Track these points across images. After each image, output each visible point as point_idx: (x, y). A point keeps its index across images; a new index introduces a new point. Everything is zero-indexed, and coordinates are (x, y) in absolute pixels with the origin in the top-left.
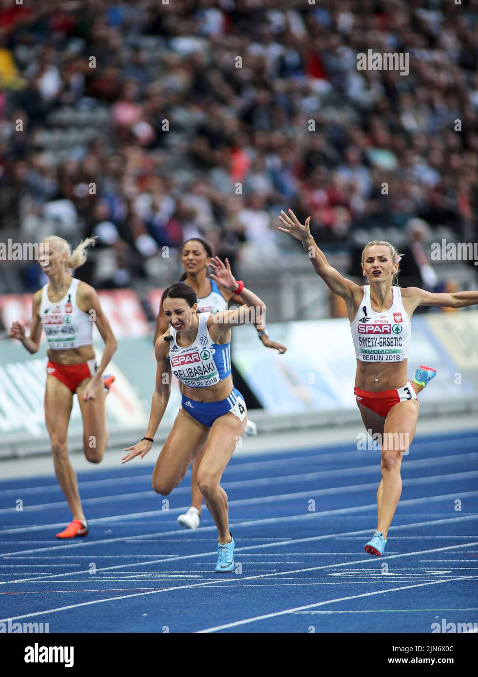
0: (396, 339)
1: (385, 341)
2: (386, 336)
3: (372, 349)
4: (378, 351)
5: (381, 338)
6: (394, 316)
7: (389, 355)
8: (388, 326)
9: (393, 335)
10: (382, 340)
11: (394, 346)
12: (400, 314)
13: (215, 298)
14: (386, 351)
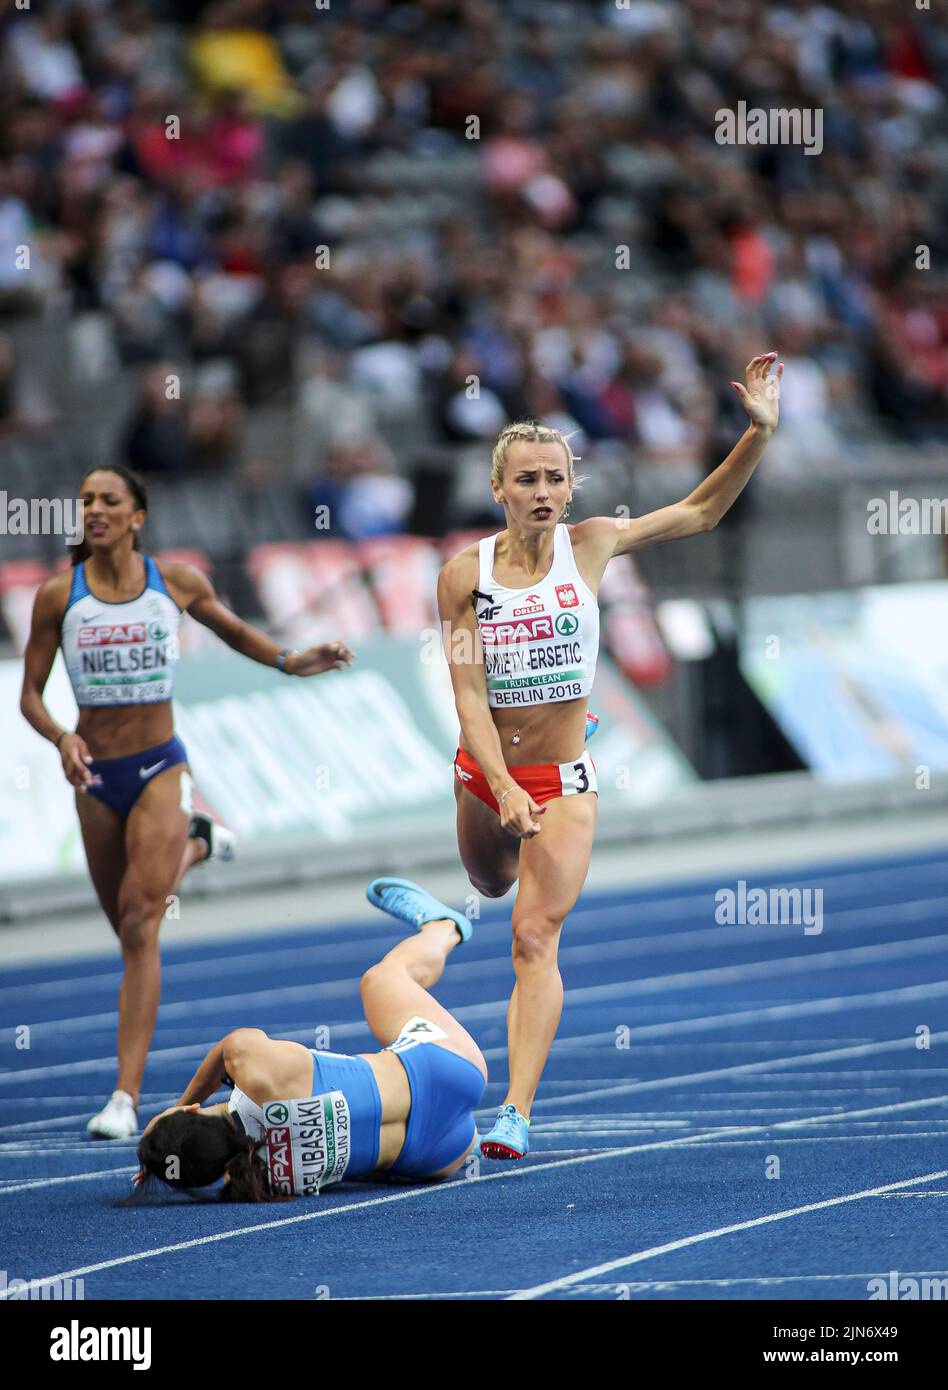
0: (568, 649)
1: (542, 656)
2: (544, 644)
3: (517, 675)
4: (530, 679)
5: (534, 651)
6: (558, 593)
7: (555, 686)
8: (546, 622)
9: (559, 640)
10: (535, 655)
11: (564, 664)
12: (570, 588)
13: (153, 603)
14: (547, 677)
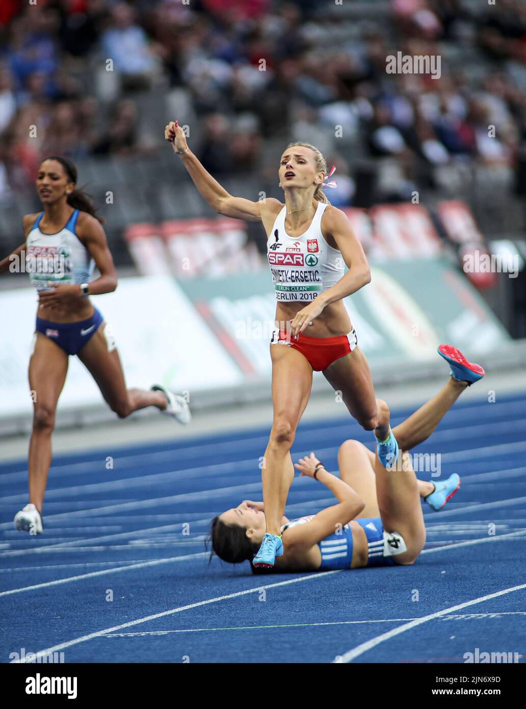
0: (312, 273)
1: (297, 275)
3: (283, 284)
5: (293, 271)
6: (308, 243)
8: (300, 256)
11: (310, 281)
12: (316, 241)
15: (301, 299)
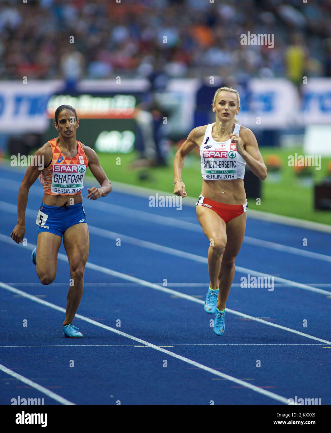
15: (224, 178)
